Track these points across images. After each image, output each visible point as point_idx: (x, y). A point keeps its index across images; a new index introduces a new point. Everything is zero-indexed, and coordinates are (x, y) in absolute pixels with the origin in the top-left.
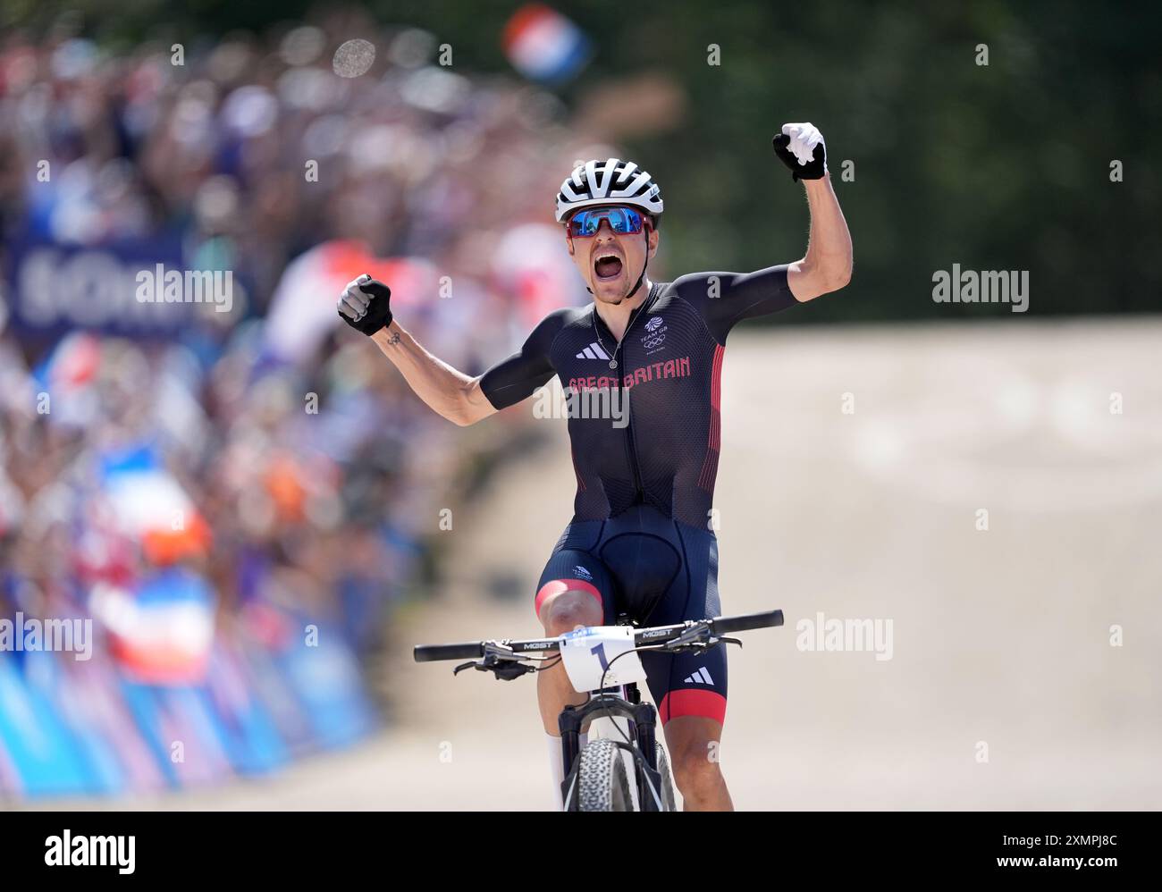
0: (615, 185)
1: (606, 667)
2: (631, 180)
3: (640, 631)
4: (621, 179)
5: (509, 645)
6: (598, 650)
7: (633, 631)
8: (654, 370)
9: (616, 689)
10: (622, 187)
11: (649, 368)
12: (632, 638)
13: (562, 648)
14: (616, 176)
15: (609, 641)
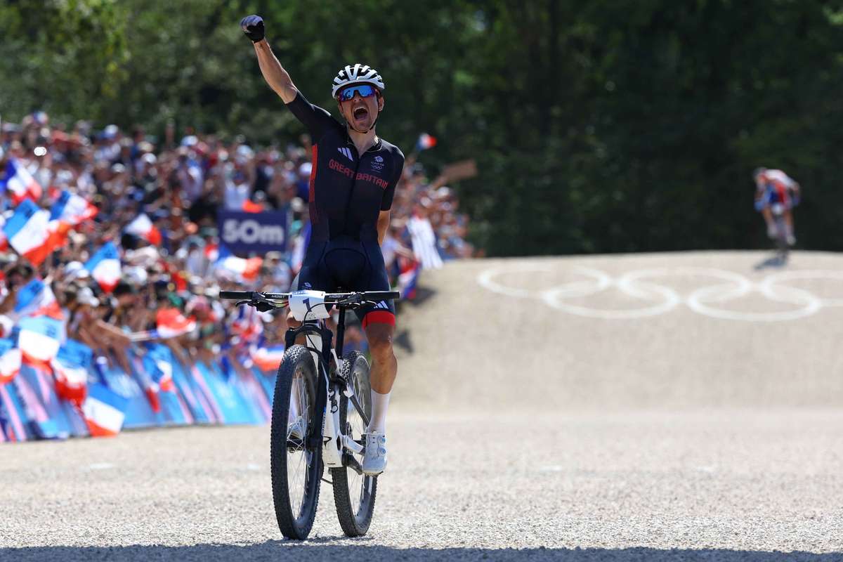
0: (360, 73)
1: (309, 310)
2: (367, 72)
3: (328, 294)
4: (363, 71)
5: (265, 295)
6: (306, 301)
7: (325, 294)
8: (373, 178)
9: (315, 321)
10: (364, 74)
11: (371, 176)
12: (323, 297)
13: (290, 300)
14: (360, 70)
15: (312, 298)
